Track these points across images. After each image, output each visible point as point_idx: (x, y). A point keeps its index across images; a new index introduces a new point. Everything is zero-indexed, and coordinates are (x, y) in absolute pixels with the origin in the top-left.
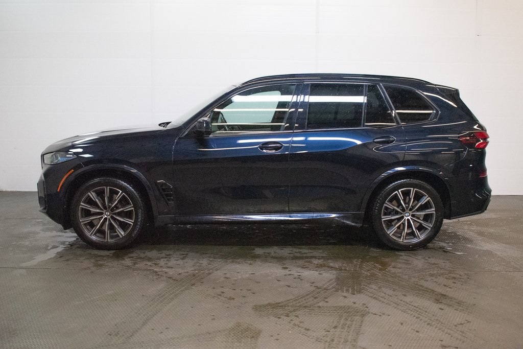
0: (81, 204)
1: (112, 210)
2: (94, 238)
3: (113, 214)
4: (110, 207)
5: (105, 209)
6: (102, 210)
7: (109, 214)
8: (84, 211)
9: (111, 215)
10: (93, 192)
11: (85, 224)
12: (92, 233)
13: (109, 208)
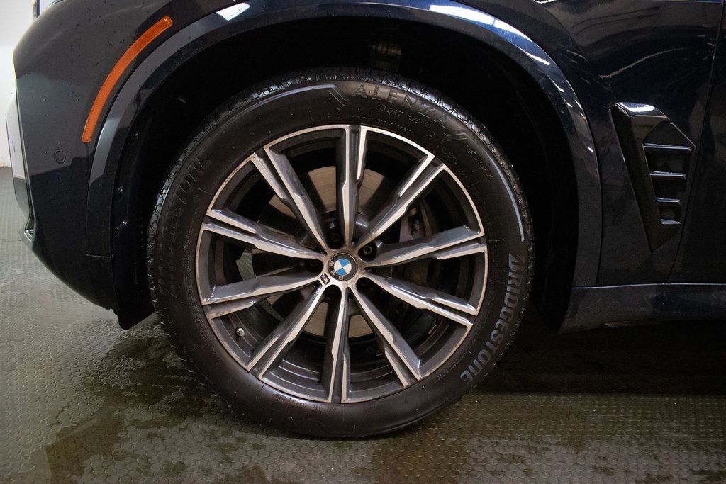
0: (212, 213)
1: (369, 253)
2: (270, 385)
3: (374, 271)
4: (358, 234)
5: (332, 245)
6: (319, 249)
7: (348, 268)
8: (220, 248)
9: (359, 275)
10: (277, 149)
11: (225, 318)
12: (260, 365)
13: (356, 239)
